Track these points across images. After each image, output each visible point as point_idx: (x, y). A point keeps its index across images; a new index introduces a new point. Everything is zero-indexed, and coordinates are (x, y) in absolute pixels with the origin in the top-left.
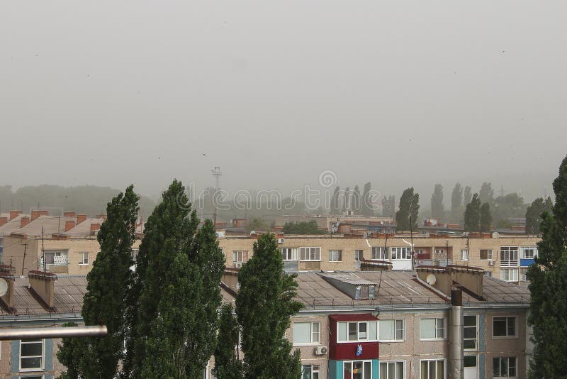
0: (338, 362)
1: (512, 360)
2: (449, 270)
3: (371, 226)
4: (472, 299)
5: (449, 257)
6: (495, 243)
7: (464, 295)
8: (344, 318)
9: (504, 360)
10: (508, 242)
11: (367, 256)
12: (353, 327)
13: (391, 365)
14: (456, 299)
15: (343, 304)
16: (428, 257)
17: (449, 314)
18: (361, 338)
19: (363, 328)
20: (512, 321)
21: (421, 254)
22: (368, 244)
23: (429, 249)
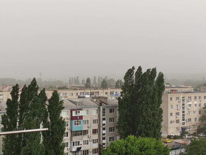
0: (73, 121)
1: (114, 118)
2: (99, 98)
3: (79, 87)
4: (105, 104)
5: (99, 94)
6: (109, 91)
7: (103, 103)
8: (74, 110)
9: (112, 118)
10: (112, 90)
11: (79, 94)
12: (76, 112)
13: (86, 121)
14: (101, 105)
15: (74, 106)
16: (93, 94)
17: (99, 108)
18: (78, 115)
19: (79, 112)
20: (114, 109)
21: (92, 94)
22: (79, 92)
23: (93, 92)
